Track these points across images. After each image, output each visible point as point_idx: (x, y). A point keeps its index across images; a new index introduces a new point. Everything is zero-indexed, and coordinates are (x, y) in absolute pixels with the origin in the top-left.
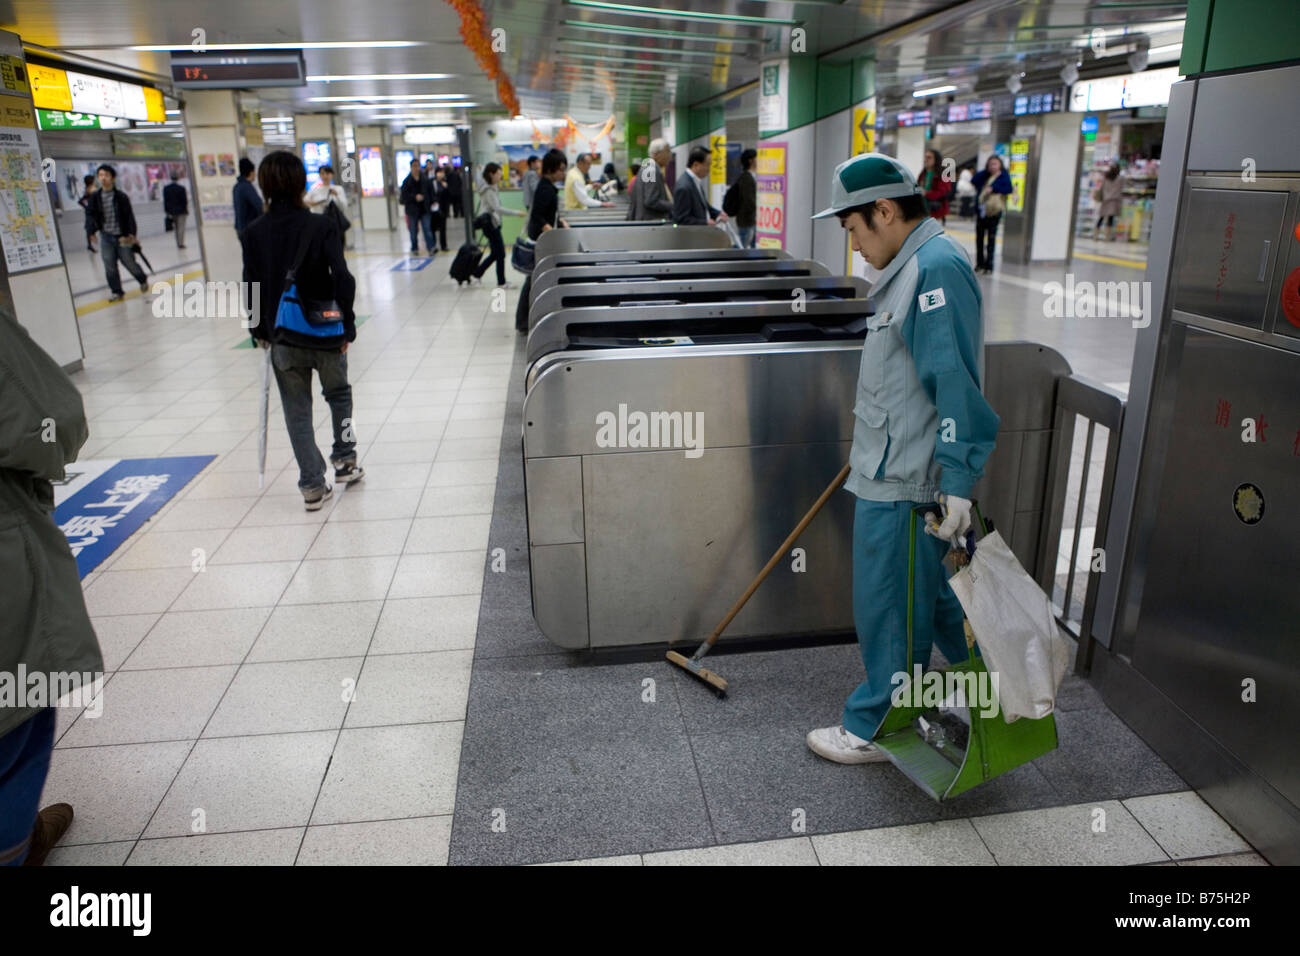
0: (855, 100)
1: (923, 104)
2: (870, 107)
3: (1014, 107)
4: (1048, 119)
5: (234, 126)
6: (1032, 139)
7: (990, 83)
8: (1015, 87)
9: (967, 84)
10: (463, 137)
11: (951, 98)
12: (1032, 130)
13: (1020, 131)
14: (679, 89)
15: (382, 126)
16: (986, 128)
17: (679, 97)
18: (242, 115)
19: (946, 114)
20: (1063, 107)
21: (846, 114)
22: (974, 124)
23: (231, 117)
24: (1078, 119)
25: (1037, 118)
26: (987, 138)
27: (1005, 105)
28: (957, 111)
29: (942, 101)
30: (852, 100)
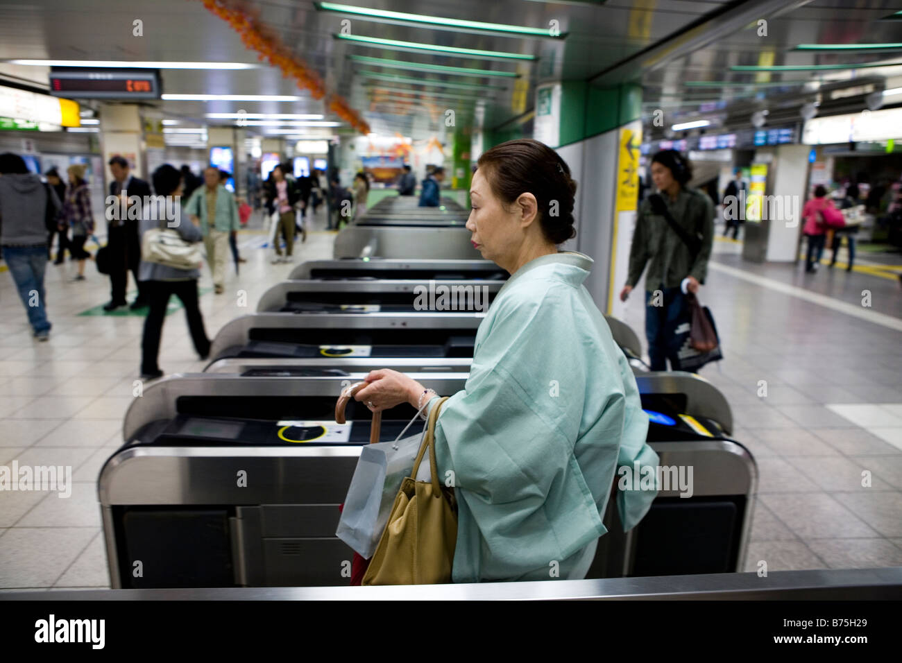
0: (622, 121)
1: (680, 136)
2: (635, 130)
3: (754, 138)
4: (783, 149)
5: (136, 132)
6: (769, 165)
7: (737, 118)
8: (759, 120)
9: (717, 120)
10: (332, 148)
11: (702, 131)
12: (769, 157)
13: (759, 158)
14: (487, 114)
15: (281, 139)
16: (727, 156)
17: (486, 121)
18: (145, 125)
19: (698, 143)
20: (796, 140)
21: (611, 136)
22: (719, 152)
23: (136, 125)
24: (807, 151)
25: (773, 147)
26: (727, 163)
27: (747, 137)
28: (708, 142)
29: (695, 134)
30: (619, 121)
